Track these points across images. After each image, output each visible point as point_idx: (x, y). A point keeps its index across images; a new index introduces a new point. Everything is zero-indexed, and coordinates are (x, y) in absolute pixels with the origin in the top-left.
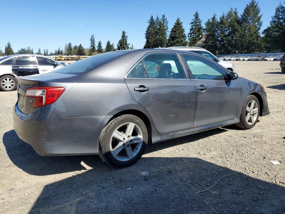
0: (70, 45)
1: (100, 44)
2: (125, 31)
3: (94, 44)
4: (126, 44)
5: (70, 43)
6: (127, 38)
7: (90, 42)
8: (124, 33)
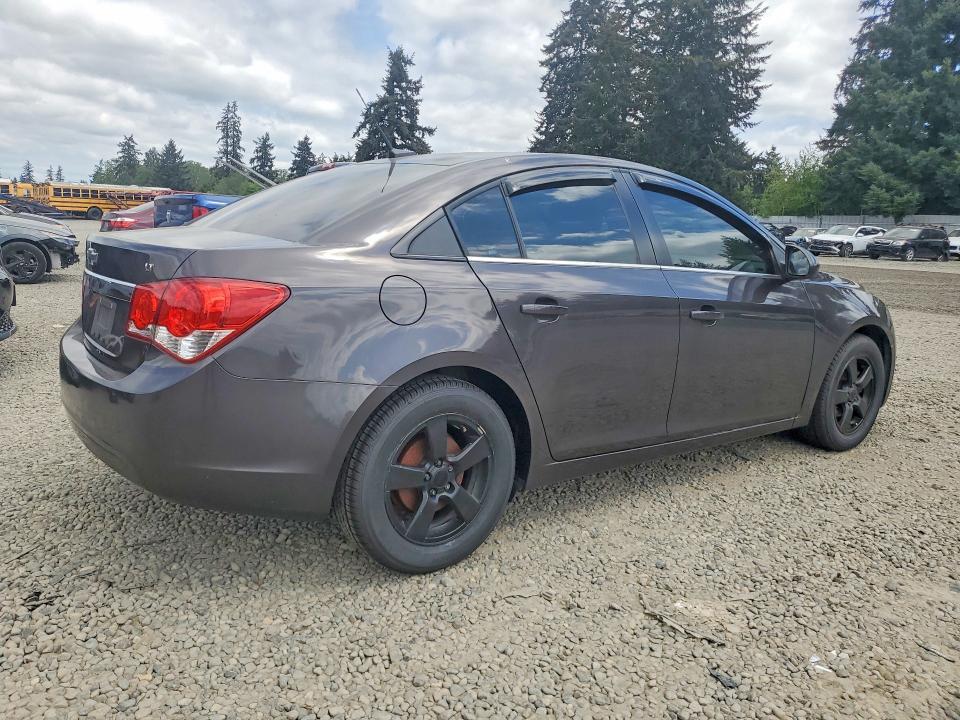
0: (129, 146)
1: (264, 147)
2: (407, 53)
3: (236, 145)
4: (413, 127)
5: (131, 139)
6: (417, 90)
7: (220, 134)
8: (398, 61)
